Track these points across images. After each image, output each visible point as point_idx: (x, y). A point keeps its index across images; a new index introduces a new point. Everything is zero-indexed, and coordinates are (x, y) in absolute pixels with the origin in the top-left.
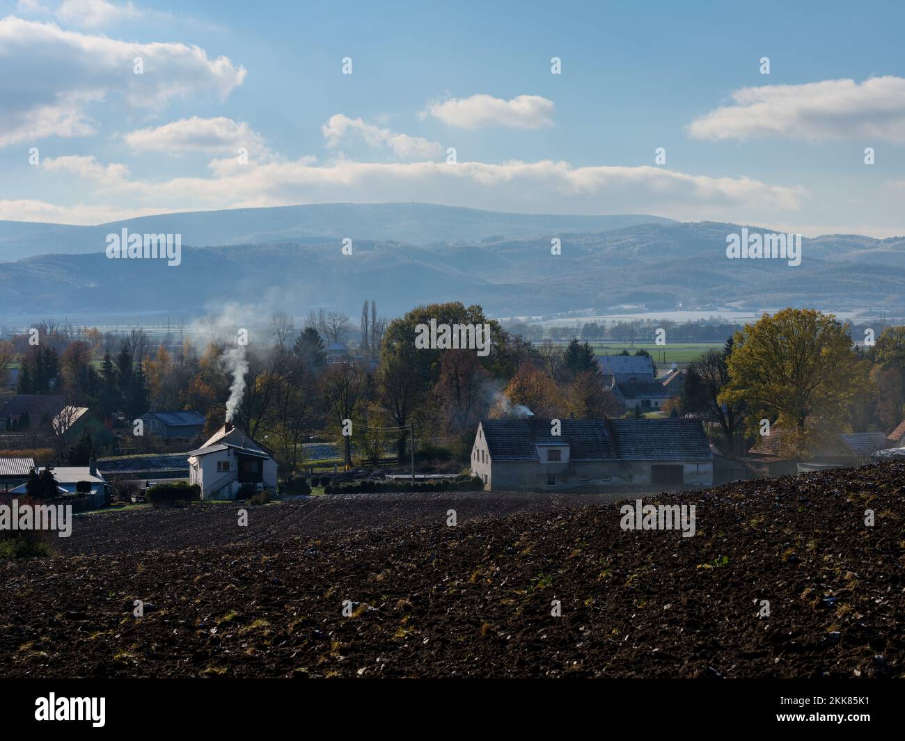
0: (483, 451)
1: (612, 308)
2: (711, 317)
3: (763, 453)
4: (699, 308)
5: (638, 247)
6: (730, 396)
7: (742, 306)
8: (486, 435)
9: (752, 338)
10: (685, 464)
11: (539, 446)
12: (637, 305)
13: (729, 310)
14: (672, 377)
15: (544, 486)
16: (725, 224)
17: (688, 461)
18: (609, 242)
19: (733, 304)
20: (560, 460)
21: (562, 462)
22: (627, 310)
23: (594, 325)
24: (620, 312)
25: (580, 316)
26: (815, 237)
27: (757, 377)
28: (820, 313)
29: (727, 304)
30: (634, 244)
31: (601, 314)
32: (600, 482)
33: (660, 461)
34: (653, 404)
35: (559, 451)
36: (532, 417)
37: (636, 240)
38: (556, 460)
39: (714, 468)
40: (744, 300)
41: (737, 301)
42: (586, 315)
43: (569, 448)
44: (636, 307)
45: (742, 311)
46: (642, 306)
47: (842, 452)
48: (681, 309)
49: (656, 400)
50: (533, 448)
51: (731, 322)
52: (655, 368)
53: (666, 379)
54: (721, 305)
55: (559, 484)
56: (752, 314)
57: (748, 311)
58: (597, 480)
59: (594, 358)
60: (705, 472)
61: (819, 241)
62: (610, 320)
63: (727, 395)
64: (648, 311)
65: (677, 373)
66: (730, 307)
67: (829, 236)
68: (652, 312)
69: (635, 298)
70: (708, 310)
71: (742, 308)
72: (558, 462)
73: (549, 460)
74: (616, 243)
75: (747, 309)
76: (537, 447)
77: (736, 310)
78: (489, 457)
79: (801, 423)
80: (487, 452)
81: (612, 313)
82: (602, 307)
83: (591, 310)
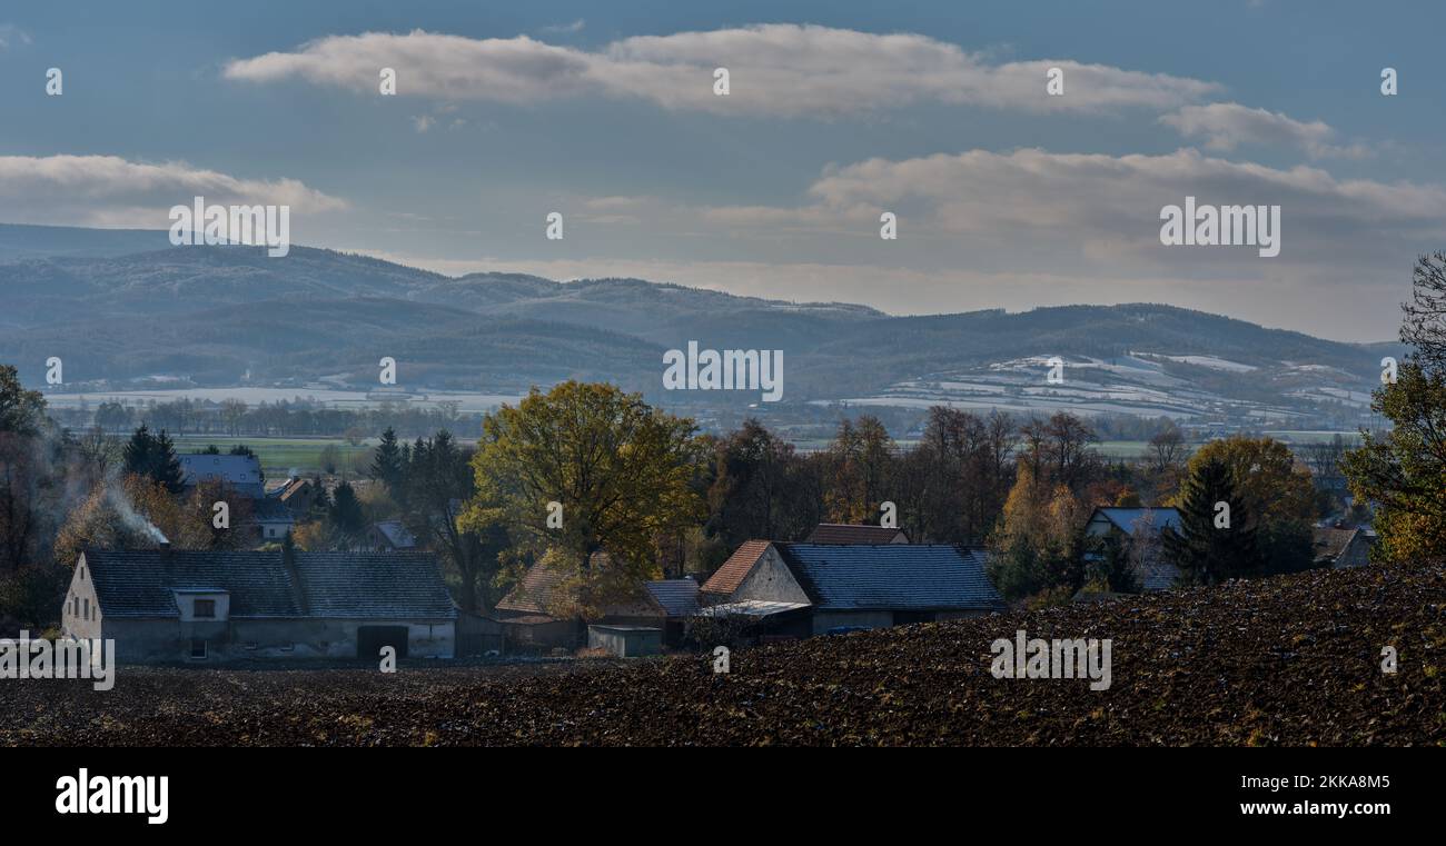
0: (86, 601)
1: (136, 380)
2: (297, 398)
3: (521, 609)
4: (277, 384)
5: (179, 283)
6: (477, 519)
7: (347, 381)
8: (93, 575)
9: (513, 427)
10: (411, 626)
11: (181, 594)
12: (177, 376)
13: (325, 387)
14: (292, 490)
15: (186, 658)
16: (321, 250)
17: (416, 621)
18: (133, 273)
19: (333, 379)
20: (213, 615)
21: (215, 620)
22: (161, 383)
23: (115, 405)
24: (150, 386)
25: (85, 390)
26: (461, 276)
27: (519, 489)
28: (618, 390)
29: (323, 379)
30: (173, 278)
31: (118, 389)
32: (277, 653)
33: (372, 620)
34: (267, 533)
35: (213, 601)
36: (168, 545)
37: (176, 271)
38: (208, 616)
39: (456, 631)
40: (351, 372)
41: (338, 374)
42: (93, 390)
43: (228, 596)
44: (175, 379)
45: (345, 390)
46: (185, 378)
47: (644, 609)
48: (249, 384)
49: (272, 527)
50: (170, 595)
51: (330, 406)
52: (262, 476)
53: (281, 493)
54: (314, 380)
55: (210, 654)
56: (362, 396)
57: (357, 390)
58: (271, 650)
59: (174, 457)
60: (443, 639)
61: (468, 281)
62: (135, 398)
63: (474, 516)
64: (196, 387)
65: (300, 484)
66: (327, 383)
67: (482, 275)
68: (204, 387)
69: (178, 364)
70: (293, 387)
71: (346, 385)
72: (210, 620)
73: (195, 615)
74: (146, 276)
75: (353, 386)
76: (176, 595)
77: (337, 388)
78: (98, 607)
79: (586, 563)
80: (94, 602)
81: (137, 387)
82: (119, 379)
83: (102, 381)
